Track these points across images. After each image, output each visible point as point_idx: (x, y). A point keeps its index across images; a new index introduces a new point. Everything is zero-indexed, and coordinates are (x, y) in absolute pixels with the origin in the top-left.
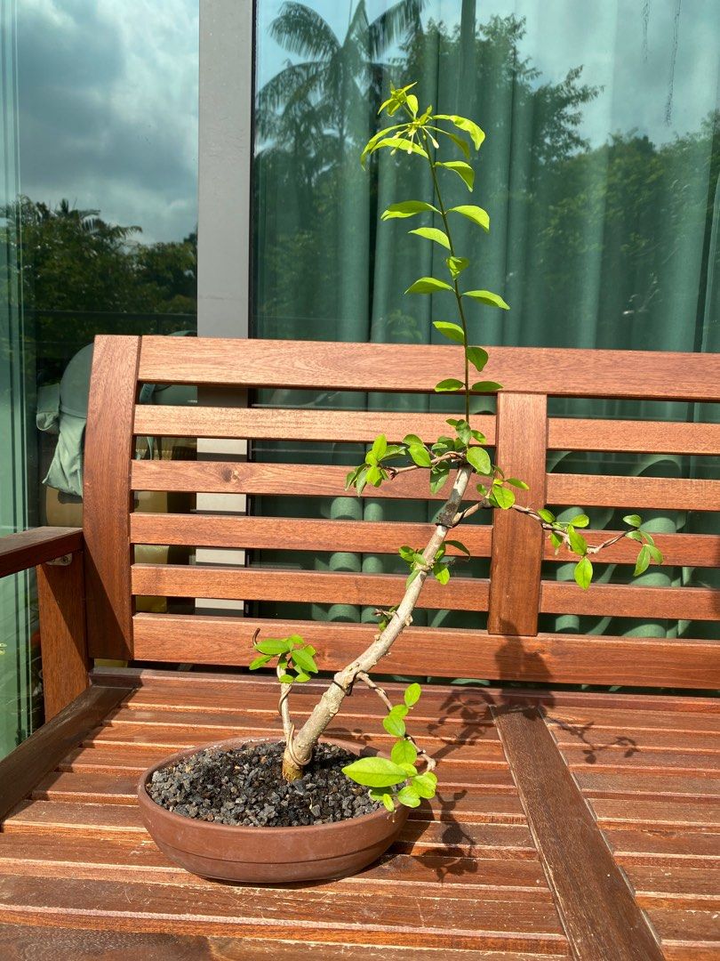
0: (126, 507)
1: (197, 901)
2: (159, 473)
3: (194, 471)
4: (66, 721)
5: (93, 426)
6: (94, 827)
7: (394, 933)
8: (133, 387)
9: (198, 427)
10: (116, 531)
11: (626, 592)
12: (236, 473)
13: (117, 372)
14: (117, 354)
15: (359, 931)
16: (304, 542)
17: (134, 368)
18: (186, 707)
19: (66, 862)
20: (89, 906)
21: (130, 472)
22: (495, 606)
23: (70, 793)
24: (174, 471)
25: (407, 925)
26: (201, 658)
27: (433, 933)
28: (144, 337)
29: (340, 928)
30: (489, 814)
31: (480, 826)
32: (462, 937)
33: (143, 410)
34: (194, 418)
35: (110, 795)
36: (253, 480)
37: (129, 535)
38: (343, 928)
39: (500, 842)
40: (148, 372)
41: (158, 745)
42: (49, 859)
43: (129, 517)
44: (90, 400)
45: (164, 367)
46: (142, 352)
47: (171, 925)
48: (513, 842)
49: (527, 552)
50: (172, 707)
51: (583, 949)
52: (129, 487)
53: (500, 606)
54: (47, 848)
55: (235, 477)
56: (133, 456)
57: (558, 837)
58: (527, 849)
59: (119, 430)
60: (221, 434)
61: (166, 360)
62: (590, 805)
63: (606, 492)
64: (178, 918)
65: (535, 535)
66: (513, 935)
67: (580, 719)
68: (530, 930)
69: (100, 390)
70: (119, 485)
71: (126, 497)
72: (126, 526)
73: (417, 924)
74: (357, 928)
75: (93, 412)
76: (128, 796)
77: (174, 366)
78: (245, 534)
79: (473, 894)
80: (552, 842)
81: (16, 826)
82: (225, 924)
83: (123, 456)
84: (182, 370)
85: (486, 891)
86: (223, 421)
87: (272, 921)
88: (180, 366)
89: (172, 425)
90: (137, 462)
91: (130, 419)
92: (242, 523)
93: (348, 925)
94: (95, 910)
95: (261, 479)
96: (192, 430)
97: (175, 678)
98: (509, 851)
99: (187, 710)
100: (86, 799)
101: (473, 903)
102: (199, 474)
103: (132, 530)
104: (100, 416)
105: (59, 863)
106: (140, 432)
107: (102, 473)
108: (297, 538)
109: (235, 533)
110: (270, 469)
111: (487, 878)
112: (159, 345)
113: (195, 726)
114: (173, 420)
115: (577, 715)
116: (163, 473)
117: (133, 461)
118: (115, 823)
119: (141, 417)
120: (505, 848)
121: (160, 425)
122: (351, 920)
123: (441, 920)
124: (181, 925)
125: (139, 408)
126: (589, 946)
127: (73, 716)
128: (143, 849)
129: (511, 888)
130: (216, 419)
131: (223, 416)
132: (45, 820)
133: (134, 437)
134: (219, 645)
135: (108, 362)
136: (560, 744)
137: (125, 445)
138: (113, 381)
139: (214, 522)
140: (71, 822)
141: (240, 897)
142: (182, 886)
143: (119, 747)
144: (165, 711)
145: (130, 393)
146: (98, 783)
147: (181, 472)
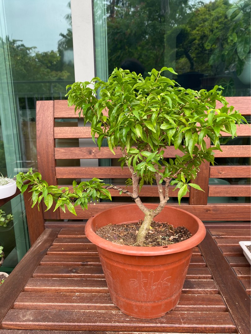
0: (54, 165)
1: (100, 317)
2: (65, 152)
3: (78, 151)
4: (39, 244)
5: (39, 136)
6: (57, 288)
7: (173, 327)
8: (52, 120)
9: (78, 134)
10: (51, 174)
11: (240, 188)
12: (94, 151)
13: (46, 115)
14: (45, 108)
15: (160, 327)
16: (120, 175)
17: (52, 113)
18: (81, 236)
19: (50, 303)
20: (62, 321)
21: (54, 153)
22: (192, 195)
23: (46, 274)
24: (70, 151)
25: (177, 324)
26: (85, 217)
27: (187, 326)
28: (55, 101)
29: (153, 326)
30: (198, 276)
31: (196, 281)
32: (197, 327)
33: (57, 129)
34: (76, 131)
35: (61, 274)
36: (100, 153)
37: (56, 175)
38: (154, 326)
39: (204, 287)
40: (58, 114)
41: (74, 253)
42: (44, 302)
43: (55, 169)
44: (37, 126)
45: (63, 112)
46: (55, 107)
47: (92, 327)
48: (209, 287)
49: (204, 175)
50: (76, 236)
51: (242, 331)
52: (55, 158)
53: (194, 195)
54: (42, 297)
55: (93, 153)
56: (55, 146)
57: (225, 284)
58: (214, 289)
59: (49, 137)
60: (87, 137)
61: (64, 109)
62: (234, 270)
63: (233, 152)
64: (94, 325)
65: (207, 169)
66: (215, 326)
67: (224, 234)
68: (222, 324)
69: (40, 122)
70: (50, 157)
71: (54, 162)
72: (54, 172)
73: (180, 323)
74: (159, 326)
75: (38, 131)
76: (67, 274)
77: (67, 112)
78: (98, 173)
79: (198, 309)
80: (223, 287)
81: (30, 289)
82: (111, 326)
83: (51, 147)
84: (70, 113)
85: (203, 308)
86: (87, 132)
87: (128, 324)
88: (69, 111)
89: (69, 134)
90: (56, 149)
91: (53, 133)
92: (97, 170)
93: (156, 325)
94: (64, 323)
95: (103, 153)
96: (76, 136)
97: (76, 225)
98: (208, 291)
99: (82, 237)
100: (52, 277)
101: (199, 313)
102: (80, 152)
103: (57, 174)
104: (41, 132)
105: (48, 304)
106: (57, 138)
107: (44, 153)
108: (118, 174)
109: (95, 173)
110: (106, 149)
111: (202, 302)
112: (61, 104)
113: (86, 244)
114: (69, 132)
115: (222, 232)
116: (67, 152)
117: (55, 148)
118: (65, 286)
119: (56, 132)
120: (206, 290)
121: (64, 134)
122: (156, 323)
123: (189, 321)
124: (96, 327)
125: (55, 128)
126: (244, 329)
127: (42, 242)
128: (77, 296)
129: (211, 306)
130: (85, 131)
131: (87, 130)
132: (39, 286)
133: (55, 139)
134: (91, 213)
135: (42, 111)
136: (218, 244)
137: (51, 143)
138: (45, 118)
139: (87, 169)
140: (49, 286)
141: (115, 315)
142: (93, 311)
143: (60, 254)
144: (74, 238)
145: (52, 123)
146: (55, 269)
147: (73, 152)
